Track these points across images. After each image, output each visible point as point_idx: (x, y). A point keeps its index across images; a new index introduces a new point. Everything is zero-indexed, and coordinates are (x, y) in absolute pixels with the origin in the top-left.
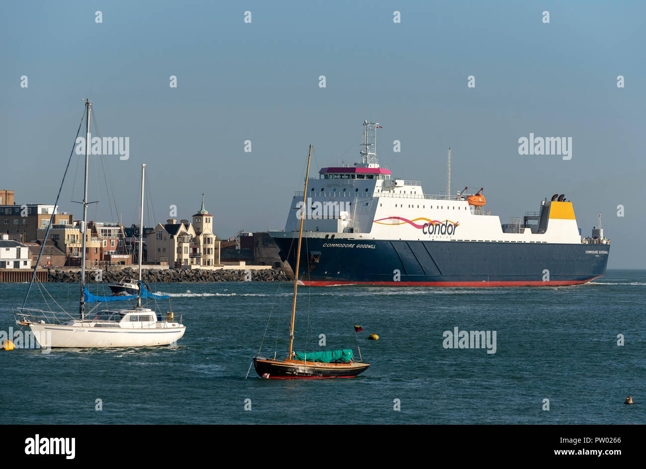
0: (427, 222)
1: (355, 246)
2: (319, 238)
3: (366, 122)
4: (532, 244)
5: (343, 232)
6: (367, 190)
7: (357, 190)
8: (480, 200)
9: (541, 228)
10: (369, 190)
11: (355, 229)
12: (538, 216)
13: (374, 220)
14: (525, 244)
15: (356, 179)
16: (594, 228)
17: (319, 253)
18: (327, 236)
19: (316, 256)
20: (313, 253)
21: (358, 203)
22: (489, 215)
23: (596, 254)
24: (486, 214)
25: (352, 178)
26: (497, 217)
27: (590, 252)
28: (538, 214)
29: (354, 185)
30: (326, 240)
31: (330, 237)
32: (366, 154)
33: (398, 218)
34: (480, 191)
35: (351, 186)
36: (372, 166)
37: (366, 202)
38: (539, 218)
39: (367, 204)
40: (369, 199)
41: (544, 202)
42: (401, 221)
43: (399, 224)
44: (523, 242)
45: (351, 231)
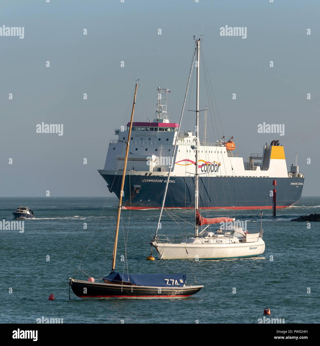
0: (204, 163)
1: (163, 181)
2: (141, 176)
3: (159, 88)
4: (261, 178)
5: (153, 171)
6: (167, 140)
7: (160, 139)
8: (233, 146)
9: (265, 166)
10: (169, 139)
11: (162, 169)
12: (262, 156)
13: (175, 162)
14: (257, 178)
15: (159, 131)
16: (292, 165)
17: (139, 186)
18: (147, 174)
19: (137, 188)
20: (136, 186)
21: (163, 149)
22: (237, 157)
23: (296, 185)
24: (235, 157)
25: (155, 130)
26: (242, 158)
27: (293, 184)
28: (261, 155)
29: (157, 136)
30: (145, 177)
31: (148, 175)
32: (161, 112)
33: (188, 160)
34: (231, 139)
35: (155, 136)
36: (167, 121)
37: (168, 149)
38: (263, 158)
39: (170, 150)
40: (171, 146)
41: (265, 146)
42: (190, 163)
43: (188, 165)
44: (256, 177)
45: (159, 170)
